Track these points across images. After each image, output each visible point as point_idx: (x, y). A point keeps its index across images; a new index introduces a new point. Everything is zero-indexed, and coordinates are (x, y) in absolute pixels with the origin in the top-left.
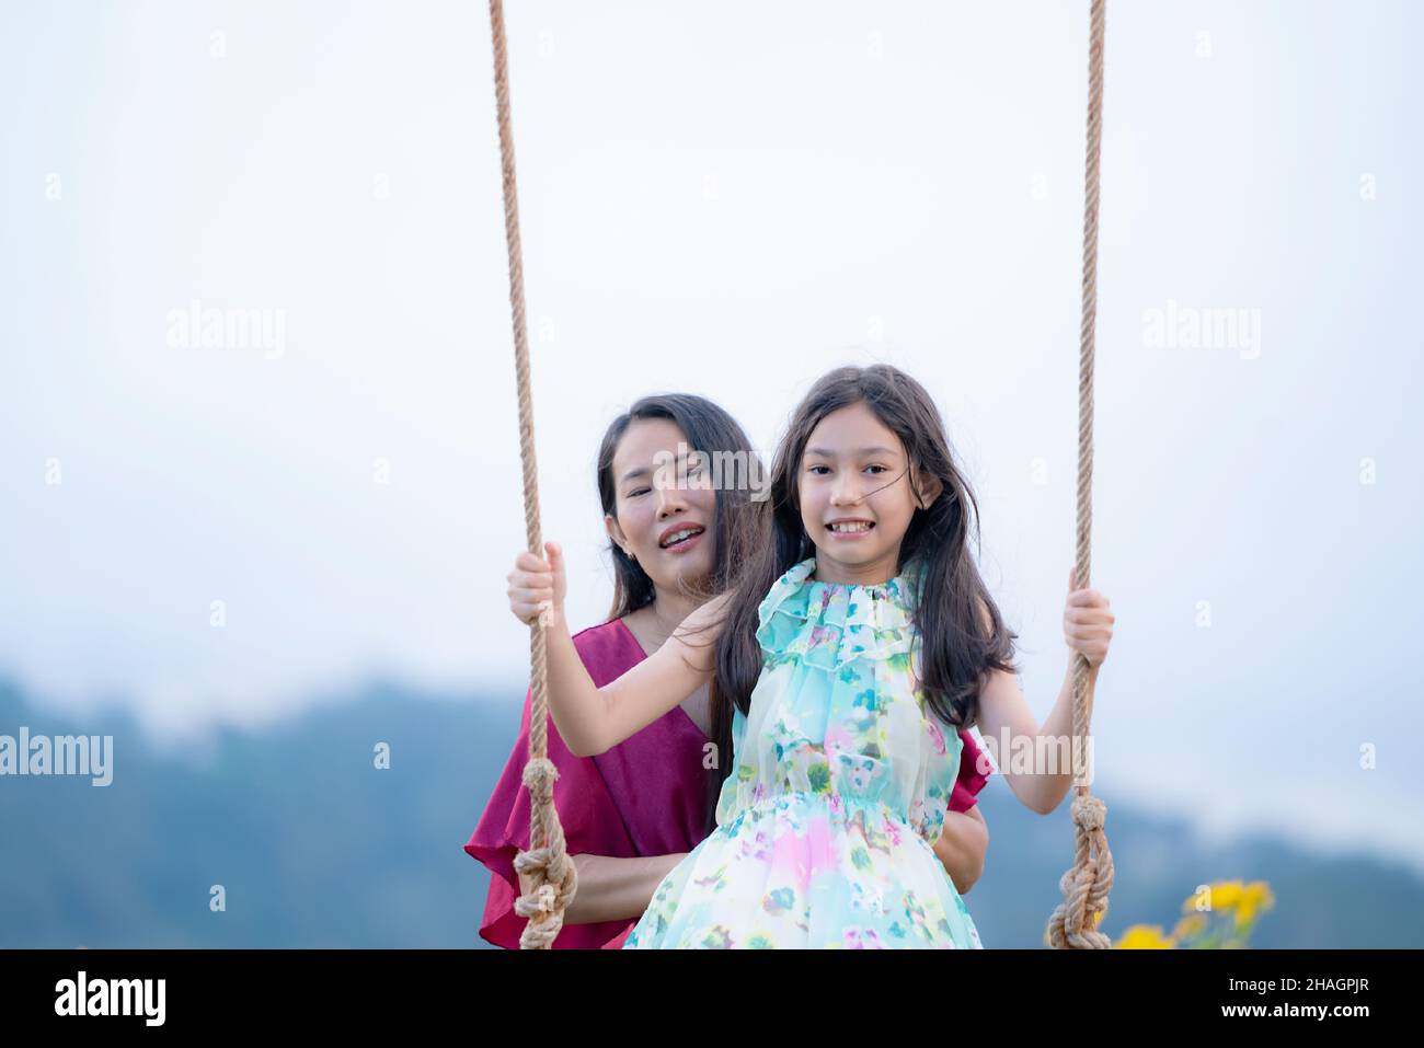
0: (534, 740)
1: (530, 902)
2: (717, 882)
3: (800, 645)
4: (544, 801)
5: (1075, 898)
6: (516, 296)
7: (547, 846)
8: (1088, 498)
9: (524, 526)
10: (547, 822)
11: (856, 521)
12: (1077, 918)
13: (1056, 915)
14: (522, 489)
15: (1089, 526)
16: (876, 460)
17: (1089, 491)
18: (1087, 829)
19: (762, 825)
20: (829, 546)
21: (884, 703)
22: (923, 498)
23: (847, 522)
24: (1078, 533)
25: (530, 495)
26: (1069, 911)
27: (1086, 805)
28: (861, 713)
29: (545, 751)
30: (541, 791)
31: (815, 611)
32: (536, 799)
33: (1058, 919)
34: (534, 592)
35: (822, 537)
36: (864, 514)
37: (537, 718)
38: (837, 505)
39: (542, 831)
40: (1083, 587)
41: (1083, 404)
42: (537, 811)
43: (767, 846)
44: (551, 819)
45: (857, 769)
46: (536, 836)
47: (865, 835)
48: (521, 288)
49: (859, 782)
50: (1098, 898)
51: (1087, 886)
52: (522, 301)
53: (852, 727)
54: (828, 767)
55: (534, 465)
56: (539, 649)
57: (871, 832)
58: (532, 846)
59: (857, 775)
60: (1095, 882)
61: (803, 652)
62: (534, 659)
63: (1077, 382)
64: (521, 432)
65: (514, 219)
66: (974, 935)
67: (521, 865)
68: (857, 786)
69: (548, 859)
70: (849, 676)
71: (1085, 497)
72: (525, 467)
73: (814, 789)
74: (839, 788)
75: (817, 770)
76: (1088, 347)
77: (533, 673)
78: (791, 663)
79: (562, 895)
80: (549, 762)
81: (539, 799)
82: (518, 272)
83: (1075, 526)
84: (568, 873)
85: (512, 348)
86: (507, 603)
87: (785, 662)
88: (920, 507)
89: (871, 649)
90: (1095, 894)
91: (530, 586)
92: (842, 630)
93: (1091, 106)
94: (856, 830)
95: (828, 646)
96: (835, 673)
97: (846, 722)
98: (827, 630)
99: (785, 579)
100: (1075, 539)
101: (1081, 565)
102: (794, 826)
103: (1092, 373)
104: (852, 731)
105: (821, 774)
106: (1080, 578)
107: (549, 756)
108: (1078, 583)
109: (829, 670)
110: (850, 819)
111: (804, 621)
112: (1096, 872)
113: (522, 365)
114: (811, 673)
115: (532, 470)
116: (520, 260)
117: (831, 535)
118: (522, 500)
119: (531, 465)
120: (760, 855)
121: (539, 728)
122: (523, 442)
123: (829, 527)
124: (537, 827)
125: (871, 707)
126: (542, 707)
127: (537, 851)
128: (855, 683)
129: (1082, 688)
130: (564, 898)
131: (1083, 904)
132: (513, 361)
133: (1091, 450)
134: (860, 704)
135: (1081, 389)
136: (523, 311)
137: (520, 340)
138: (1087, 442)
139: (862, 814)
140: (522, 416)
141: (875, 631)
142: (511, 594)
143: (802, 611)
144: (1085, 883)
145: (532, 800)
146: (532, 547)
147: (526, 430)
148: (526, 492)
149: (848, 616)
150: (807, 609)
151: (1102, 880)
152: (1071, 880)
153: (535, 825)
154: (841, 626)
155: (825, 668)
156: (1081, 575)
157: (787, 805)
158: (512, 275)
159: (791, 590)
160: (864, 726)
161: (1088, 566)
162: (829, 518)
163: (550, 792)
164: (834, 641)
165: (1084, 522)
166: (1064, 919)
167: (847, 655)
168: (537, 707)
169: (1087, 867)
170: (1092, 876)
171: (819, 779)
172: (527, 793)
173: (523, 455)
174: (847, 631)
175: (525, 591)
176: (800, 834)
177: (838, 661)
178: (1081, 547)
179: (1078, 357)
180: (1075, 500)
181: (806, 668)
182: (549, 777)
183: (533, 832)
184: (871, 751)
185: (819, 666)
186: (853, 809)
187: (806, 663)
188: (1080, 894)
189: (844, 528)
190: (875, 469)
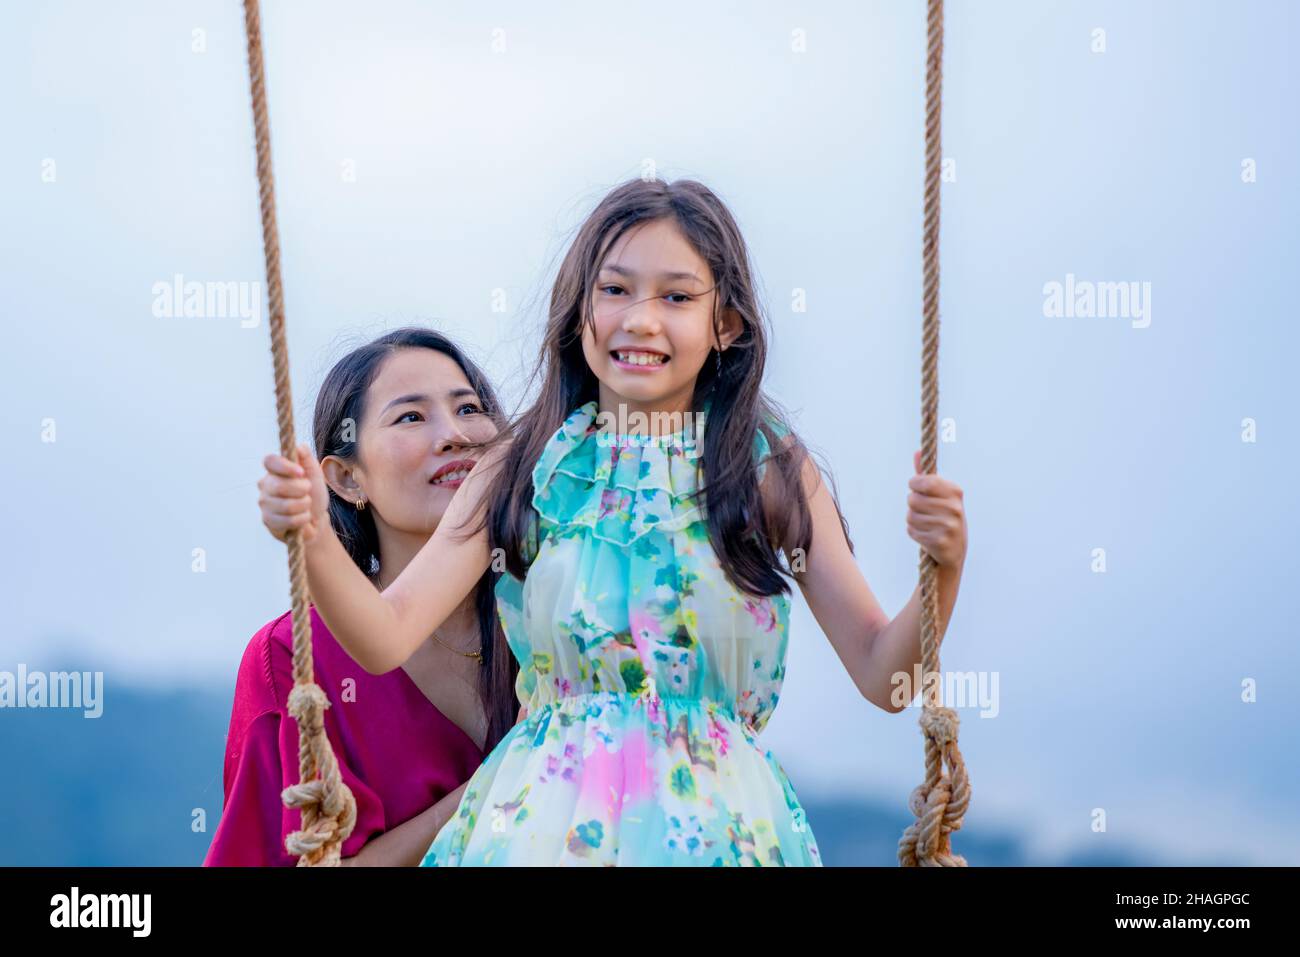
0: (298, 663)
1: (303, 842)
2: (518, 811)
3: (588, 515)
4: (314, 733)
5: (929, 821)
6: (263, 171)
7: (320, 778)
8: (934, 375)
9: (276, 429)
10: (318, 755)
11: (648, 351)
12: (931, 843)
13: (905, 838)
14: (274, 387)
15: (936, 406)
16: (681, 287)
17: (935, 367)
18: (939, 743)
19: (570, 735)
20: (614, 378)
21: (688, 582)
22: (722, 337)
23: (639, 351)
24: (923, 413)
25: (282, 394)
26: (921, 835)
27: (938, 716)
28: (665, 593)
29: (311, 675)
30: (310, 721)
31: (604, 472)
32: (304, 728)
33: (909, 843)
34: (289, 503)
35: (605, 364)
37: (301, 641)
38: (630, 331)
39: (313, 762)
40: (930, 473)
41: (928, 271)
42: (305, 740)
43: (576, 762)
44: (322, 751)
45: (675, 665)
46: (306, 768)
47: (688, 747)
48: (269, 162)
49: (678, 679)
50: (953, 820)
51: (941, 807)
52: (270, 177)
53: (656, 609)
54: (641, 664)
55: (287, 361)
56: (298, 565)
57: (695, 741)
58: (302, 778)
59: (675, 672)
60: (950, 801)
61: (592, 524)
62: (293, 575)
63: (921, 246)
64: (272, 323)
65: (260, 85)
66: (815, 852)
67: (291, 801)
68: (676, 685)
69: (322, 795)
70: (646, 547)
71: (931, 373)
72: (276, 363)
73: (628, 690)
74: (657, 687)
75: (629, 668)
76: (933, 208)
77: (294, 590)
78: (577, 537)
79: (339, 828)
80: (317, 688)
81: (308, 730)
82: (265, 144)
83: (920, 405)
84: (345, 806)
85: (259, 230)
86: (258, 514)
87: (570, 536)
88: (717, 348)
89: (666, 518)
90: (951, 815)
91: (282, 496)
92: (634, 494)
94: (679, 743)
95: (618, 515)
96: (629, 548)
97: (650, 604)
98: (618, 494)
99: (562, 433)
100: (920, 419)
101: (926, 450)
102: (607, 740)
103: (937, 236)
104: (655, 614)
105: (633, 672)
106: (926, 463)
107: (316, 681)
108: (924, 469)
109: (622, 545)
110: (673, 729)
111: (591, 485)
112: (950, 790)
113: (272, 249)
114: (603, 549)
115: (283, 367)
116: (267, 131)
117: (614, 366)
118: (273, 399)
119: (283, 360)
120: (568, 773)
121: (303, 651)
122: (273, 334)
123: (615, 354)
124: (307, 757)
125: (675, 586)
126: (304, 628)
127: (309, 785)
128: (654, 558)
129: (929, 586)
130: (341, 831)
131: (938, 827)
132: (261, 244)
133: (938, 322)
134: (662, 583)
135: (925, 254)
136: (272, 188)
137: (269, 220)
138: (933, 314)
139: (686, 720)
140: (272, 305)
141: (670, 496)
142: (262, 503)
143: (589, 471)
144: (939, 803)
145: (300, 729)
146: (286, 453)
147: (277, 323)
148: (278, 392)
149: (640, 478)
150: (594, 470)
151: (958, 799)
152: (921, 798)
153: (304, 755)
154: (633, 490)
155: (616, 542)
156: (927, 460)
157: (599, 711)
158: (259, 148)
159: (570, 445)
160: (670, 608)
161: (935, 450)
162: (617, 344)
163: (320, 721)
164: (626, 508)
165: (930, 402)
166: (915, 843)
167: (641, 528)
168: (299, 629)
169: (940, 784)
170: (946, 795)
171: (633, 678)
172: (292, 724)
173: (274, 349)
174: (639, 497)
175: (277, 501)
176: (613, 748)
177: (631, 534)
178: (926, 430)
179: (922, 218)
180: (920, 376)
181: (596, 543)
182: (319, 708)
183: (303, 762)
184: (682, 638)
185: (610, 540)
186: (677, 713)
187: (596, 536)
188: (933, 816)
189: (633, 359)
190: (679, 298)
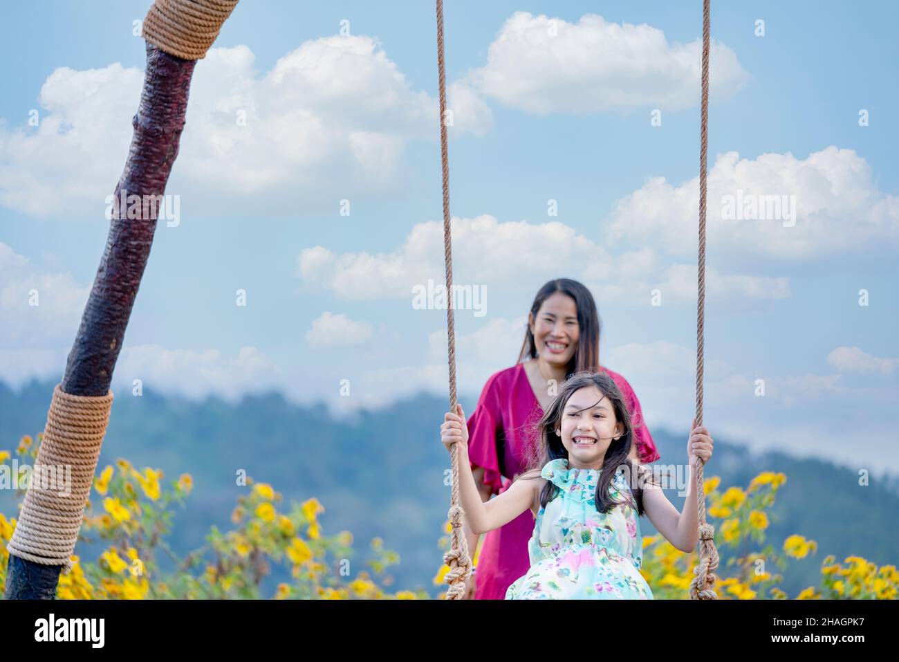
1: (451, 574)
4: (458, 526)
7: (459, 548)
10: (459, 537)
11: (588, 437)
16: (598, 412)
18: (706, 541)
20: (574, 451)
22: (616, 435)
23: (584, 437)
26: (699, 582)
30: (457, 521)
31: (572, 477)
34: (453, 430)
35: (571, 445)
36: (592, 434)
38: (580, 430)
39: (457, 542)
40: (700, 425)
45: (603, 533)
46: (454, 545)
47: (607, 555)
49: (604, 539)
50: (712, 571)
54: (590, 533)
59: (603, 536)
60: (710, 563)
67: (447, 557)
68: (602, 541)
69: (460, 554)
70: (591, 503)
73: (584, 542)
74: (595, 541)
75: (585, 534)
79: (466, 573)
84: (468, 563)
88: (615, 439)
91: (451, 427)
92: (584, 486)
93: (701, 200)
94: (603, 552)
95: (578, 491)
96: (584, 502)
97: (594, 517)
98: (578, 485)
104: (596, 520)
105: (587, 536)
110: (600, 549)
111: (566, 482)
112: (711, 559)
117: (575, 445)
123: (574, 440)
124: (454, 540)
127: (455, 551)
143: (566, 477)
149: (587, 481)
154: (584, 484)
157: (572, 548)
160: (603, 518)
161: (702, 415)
162: (576, 434)
164: (581, 490)
166: (697, 584)
167: (588, 496)
171: (586, 538)
174: (586, 486)
175: (449, 430)
177: (583, 498)
183: (452, 543)
184: (607, 527)
189: (582, 441)
190: (598, 416)
